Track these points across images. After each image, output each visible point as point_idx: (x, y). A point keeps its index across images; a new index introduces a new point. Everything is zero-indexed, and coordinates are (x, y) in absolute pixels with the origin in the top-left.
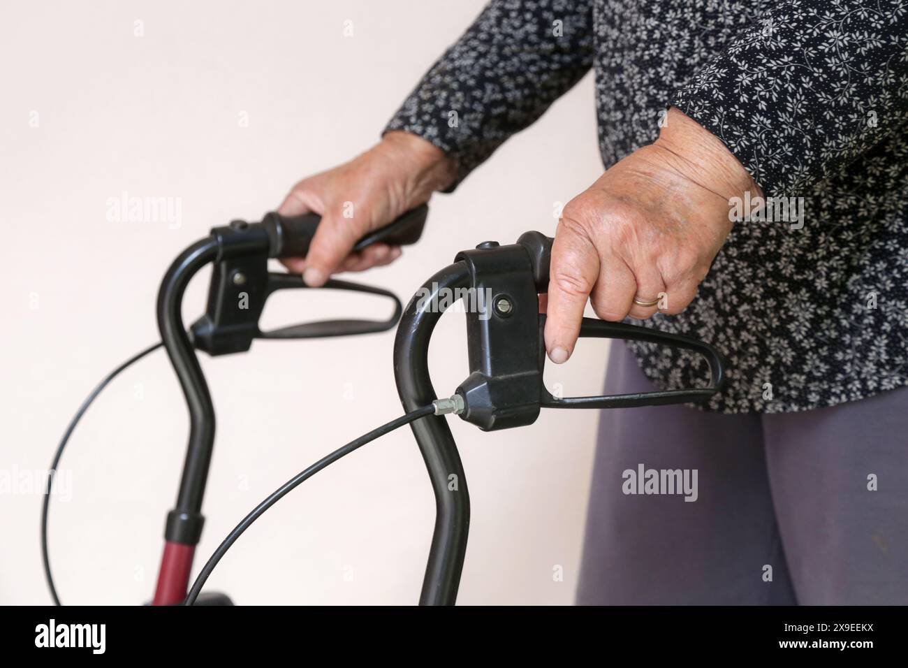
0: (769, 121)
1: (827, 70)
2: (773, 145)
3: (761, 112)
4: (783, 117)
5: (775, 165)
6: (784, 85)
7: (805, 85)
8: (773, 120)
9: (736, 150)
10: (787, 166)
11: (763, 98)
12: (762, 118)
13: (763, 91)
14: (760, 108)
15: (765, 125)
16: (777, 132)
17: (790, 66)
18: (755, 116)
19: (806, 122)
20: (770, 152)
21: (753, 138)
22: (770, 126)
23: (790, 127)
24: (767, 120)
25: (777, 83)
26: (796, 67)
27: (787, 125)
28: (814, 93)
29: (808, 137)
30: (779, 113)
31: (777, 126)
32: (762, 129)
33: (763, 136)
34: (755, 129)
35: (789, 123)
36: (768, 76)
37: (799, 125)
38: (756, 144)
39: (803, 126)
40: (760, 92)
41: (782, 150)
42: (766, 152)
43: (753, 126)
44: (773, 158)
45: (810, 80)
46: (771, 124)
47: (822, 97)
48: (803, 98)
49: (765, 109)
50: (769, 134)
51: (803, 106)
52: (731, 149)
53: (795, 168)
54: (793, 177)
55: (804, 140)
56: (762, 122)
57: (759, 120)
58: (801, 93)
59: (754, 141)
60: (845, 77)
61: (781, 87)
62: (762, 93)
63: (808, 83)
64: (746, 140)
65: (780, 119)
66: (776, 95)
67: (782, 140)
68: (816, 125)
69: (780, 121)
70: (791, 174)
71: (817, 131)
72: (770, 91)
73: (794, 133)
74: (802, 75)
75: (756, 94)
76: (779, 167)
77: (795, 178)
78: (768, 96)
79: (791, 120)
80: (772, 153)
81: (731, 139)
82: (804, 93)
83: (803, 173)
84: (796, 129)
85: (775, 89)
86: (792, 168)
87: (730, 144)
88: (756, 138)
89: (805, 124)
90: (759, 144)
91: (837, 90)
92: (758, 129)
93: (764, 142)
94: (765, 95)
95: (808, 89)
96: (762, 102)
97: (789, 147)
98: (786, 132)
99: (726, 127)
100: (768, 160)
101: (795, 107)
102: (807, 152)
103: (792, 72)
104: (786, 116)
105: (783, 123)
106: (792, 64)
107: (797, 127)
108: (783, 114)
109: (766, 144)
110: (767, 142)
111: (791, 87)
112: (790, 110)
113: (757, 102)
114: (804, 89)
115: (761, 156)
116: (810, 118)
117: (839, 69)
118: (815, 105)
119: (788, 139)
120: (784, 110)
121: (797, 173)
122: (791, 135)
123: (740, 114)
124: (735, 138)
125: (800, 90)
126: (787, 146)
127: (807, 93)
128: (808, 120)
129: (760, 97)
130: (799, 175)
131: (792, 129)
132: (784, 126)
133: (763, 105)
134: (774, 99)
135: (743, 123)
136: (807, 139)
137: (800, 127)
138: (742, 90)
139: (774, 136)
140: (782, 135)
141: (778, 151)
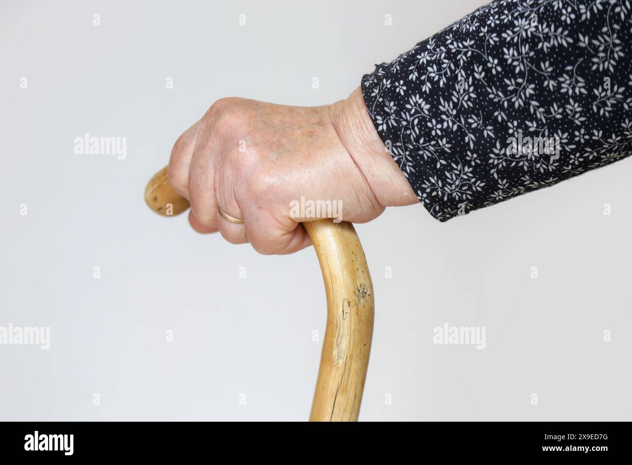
0: (428, 106)
1: (502, 62)
2: (427, 133)
3: (422, 95)
4: (445, 106)
5: (428, 157)
6: (455, 70)
7: (476, 75)
8: (433, 106)
9: (380, 128)
10: (444, 162)
11: (430, 80)
12: (420, 101)
13: (434, 72)
14: (423, 90)
15: (422, 109)
16: (434, 121)
17: (468, 51)
18: (415, 96)
19: (471, 118)
20: (422, 141)
21: (404, 120)
22: (427, 112)
23: (452, 120)
24: (426, 104)
25: (450, 67)
26: (473, 52)
27: (448, 117)
28: (484, 87)
29: (472, 136)
30: (442, 101)
31: (436, 114)
32: (417, 112)
33: (416, 122)
34: (409, 110)
35: (451, 115)
36: (445, 58)
37: (462, 120)
38: (406, 128)
39: (466, 122)
40: (430, 72)
41: (438, 143)
42: (417, 140)
43: (408, 106)
44: (424, 148)
45: (483, 70)
46: (429, 110)
47: (493, 94)
48: (471, 89)
49: (428, 92)
50: (423, 121)
51: (470, 99)
52: (376, 126)
53: (454, 166)
54: (451, 175)
55: (467, 139)
56: (420, 105)
57: (417, 102)
58: (470, 83)
59: (404, 123)
60: (522, 74)
61: (452, 71)
62: (432, 75)
63: (481, 73)
64: (395, 120)
65: (441, 107)
66: (445, 81)
67: (439, 132)
68: (486, 126)
69: (440, 110)
70: (449, 172)
71: (485, 133)
72: (440, 75)
73: (455, 128)
74: (476, 63)
75: (425, 74)
76: (433, 161)
77: (454, 178)
78: (436, 78)
79: (454, 112)
80: (424, 143)
81: (381, 116)
82: (473, 84)
83: (465, 174)
84: (458, 124)
85: (446, 73)
86: (449, 165)
87: (377, 120)
88: (406, 120)
89: (470, 121)
90: (409, 129)
91: (511, 88)
92: (413, 111)
93: (416, 128)
94: (434, 78)
95: (479, 80)
96: (428, 84)
97: (447, 143)
98: (445, 125)
99: (381, 100)
100: (419, 149)
101: (461, 98)
102: (469, 153)
103: (467, 58)
104: (449, 106)
105: (444, 113)
106: (470, 48)
107: (460, 121)
108: (446, 103)
109: (417, 131)
110: (420, 129)
111: (461, 74)
112: (455, 100)
113: (423, 82)
114: (474, 78)
115: (410, 142)
116: (477, 115)
117: (516, 63)
118: (484, 100)
119: (447, 132)
120: (448, 99)
121: (457, 172)
122: (452, 130)
123: (401, 90)
124: (386, 115)
125: (471, 79)
126: (444, 140)
127: (477, 84)
128: (474, 117)
129: (429, 78)
130: (459, 175)
131: (454, 123)
132: (444, 117)
133: (427, 87)
134: (441, 84)
135: (399, 101)
136: (470, 138)
137: (463, 123)
138: (417, 68)
139: (429, 124)
140: (439, 126)
141: (433, 143)
